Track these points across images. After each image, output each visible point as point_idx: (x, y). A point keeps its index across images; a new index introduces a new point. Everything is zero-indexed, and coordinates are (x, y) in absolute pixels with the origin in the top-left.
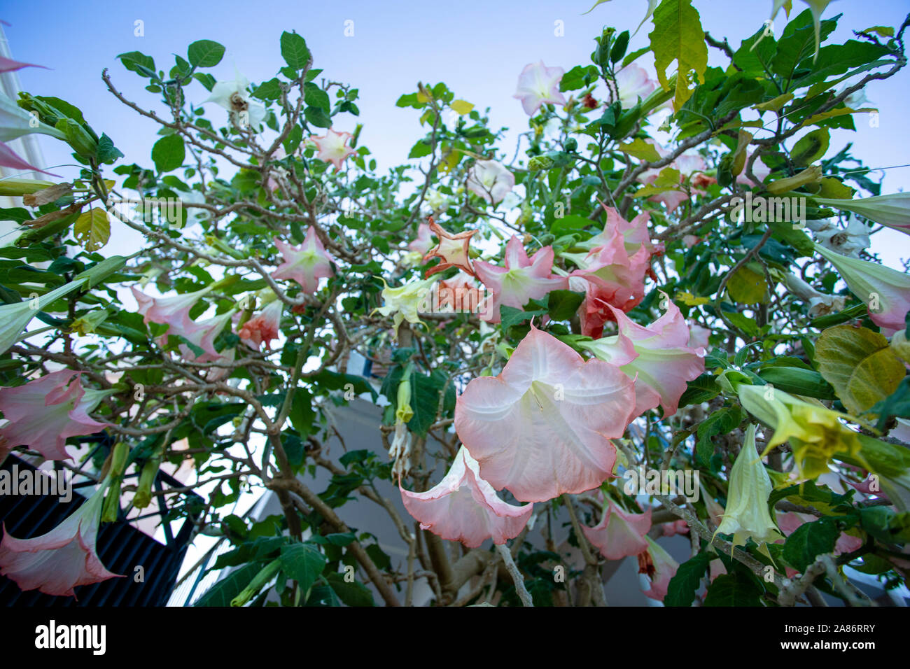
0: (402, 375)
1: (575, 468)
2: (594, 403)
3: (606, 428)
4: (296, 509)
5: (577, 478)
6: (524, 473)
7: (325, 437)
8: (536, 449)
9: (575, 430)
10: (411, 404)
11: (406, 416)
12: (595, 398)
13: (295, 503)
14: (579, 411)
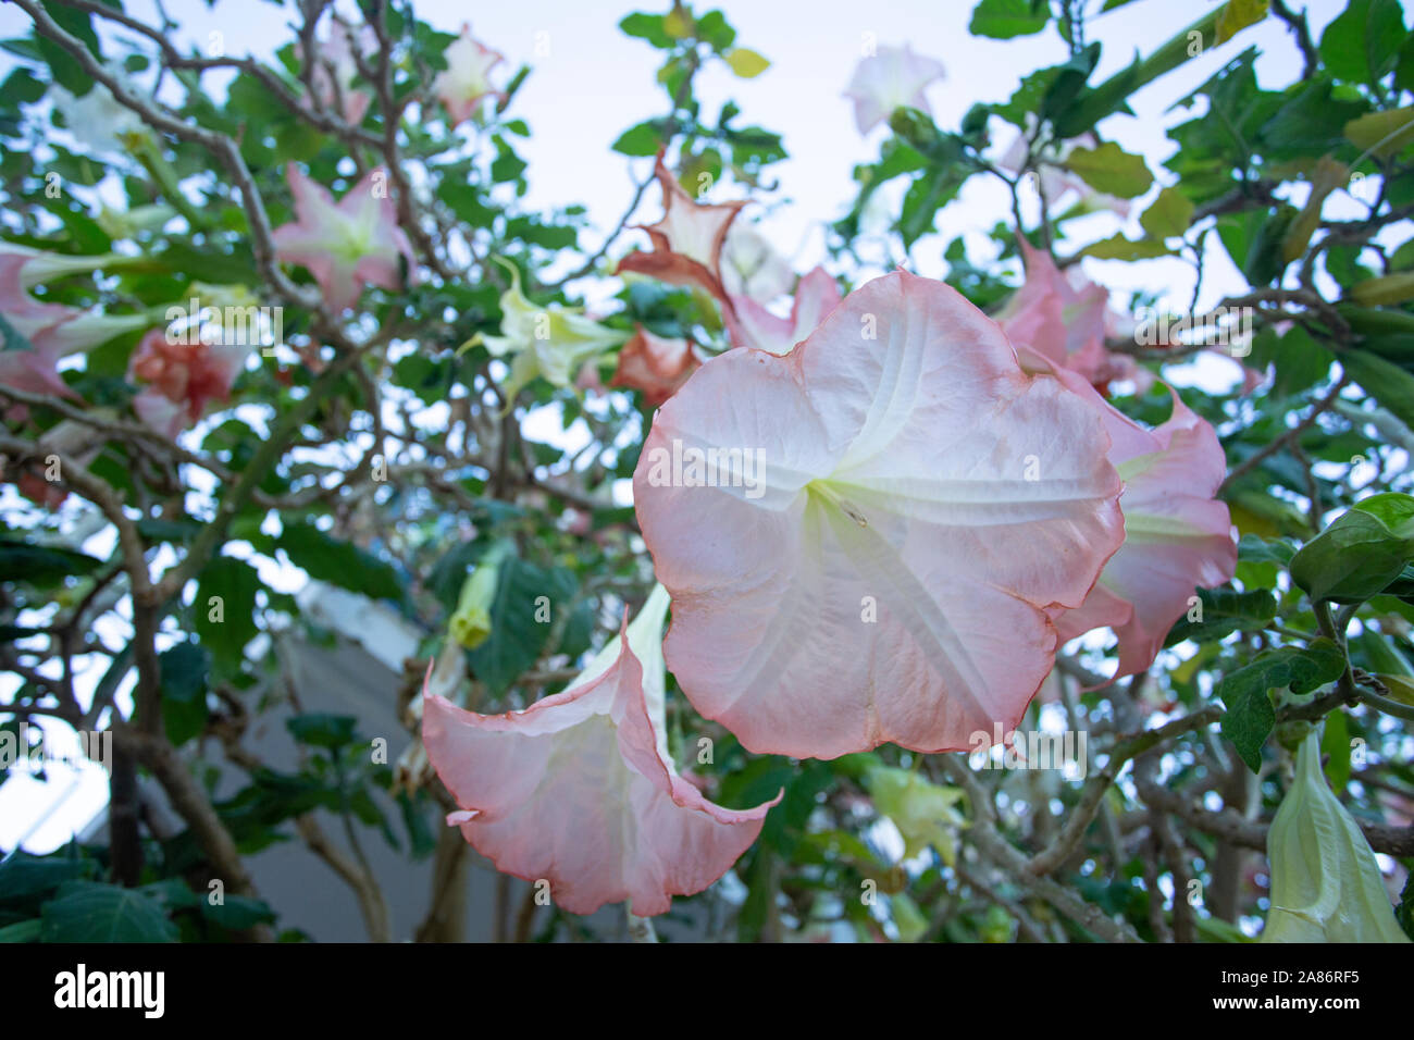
0: (484, 551)
1: (924, 689)
2: (1011, 519)
3: (1036, 581)
4: (144, 831)
5: (928, 714)
6: (784, 678)
7: (266, 702)
8: (825, 623)
9: (936, 596)
10: (493, 612)
11: (474, 633)
12: (1015, 508)
13: (145, 812)
14: (967, 540)
